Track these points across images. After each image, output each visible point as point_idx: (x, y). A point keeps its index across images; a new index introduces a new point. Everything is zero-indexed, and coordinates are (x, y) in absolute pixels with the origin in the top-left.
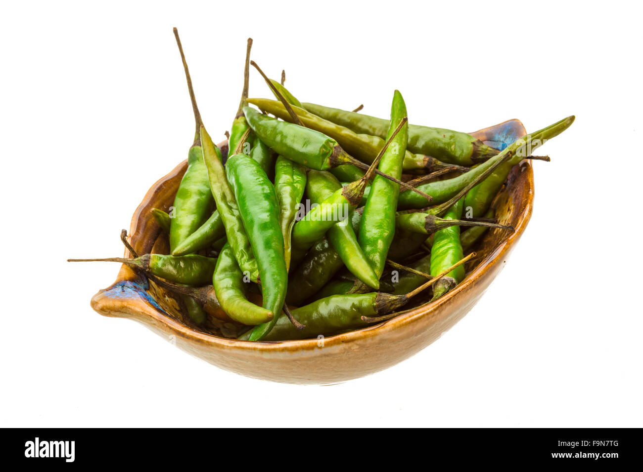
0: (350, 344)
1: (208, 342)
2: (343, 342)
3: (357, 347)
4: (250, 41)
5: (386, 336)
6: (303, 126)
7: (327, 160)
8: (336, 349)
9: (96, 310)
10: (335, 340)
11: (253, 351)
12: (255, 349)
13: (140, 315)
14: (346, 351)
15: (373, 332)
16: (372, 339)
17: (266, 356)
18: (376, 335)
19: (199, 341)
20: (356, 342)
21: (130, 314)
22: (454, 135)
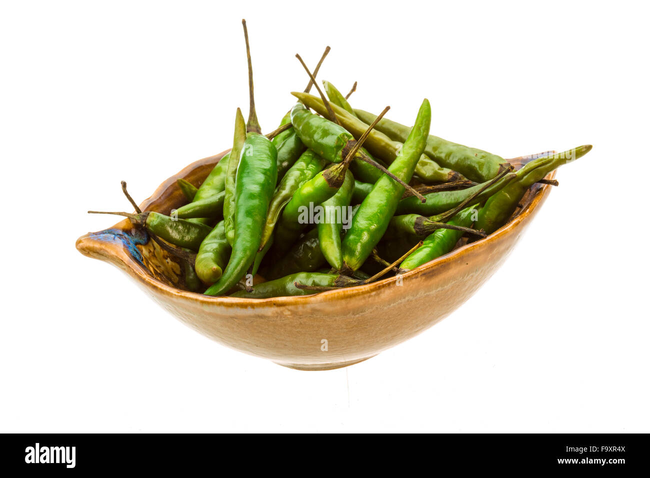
0: (282, 309)
1: (161, 289)
2: (274, 304)
3: (289, 313)
4: (328, 49)
5: (317, 306)
6: (338, 124)
7: (340, 153)
8: (270, 311)
9: (77, 249)
10: (267, 302)
11: (195, 301)
12: (196, 300)
13: (114, 258)
14: (280, 315)
15: (304, 299)
16: (303, 307)
17: (207, 309)
18: (305, 304)
19: (155, 287)
20: (287, 307)
21: (106, 256)
22: (486, 156)
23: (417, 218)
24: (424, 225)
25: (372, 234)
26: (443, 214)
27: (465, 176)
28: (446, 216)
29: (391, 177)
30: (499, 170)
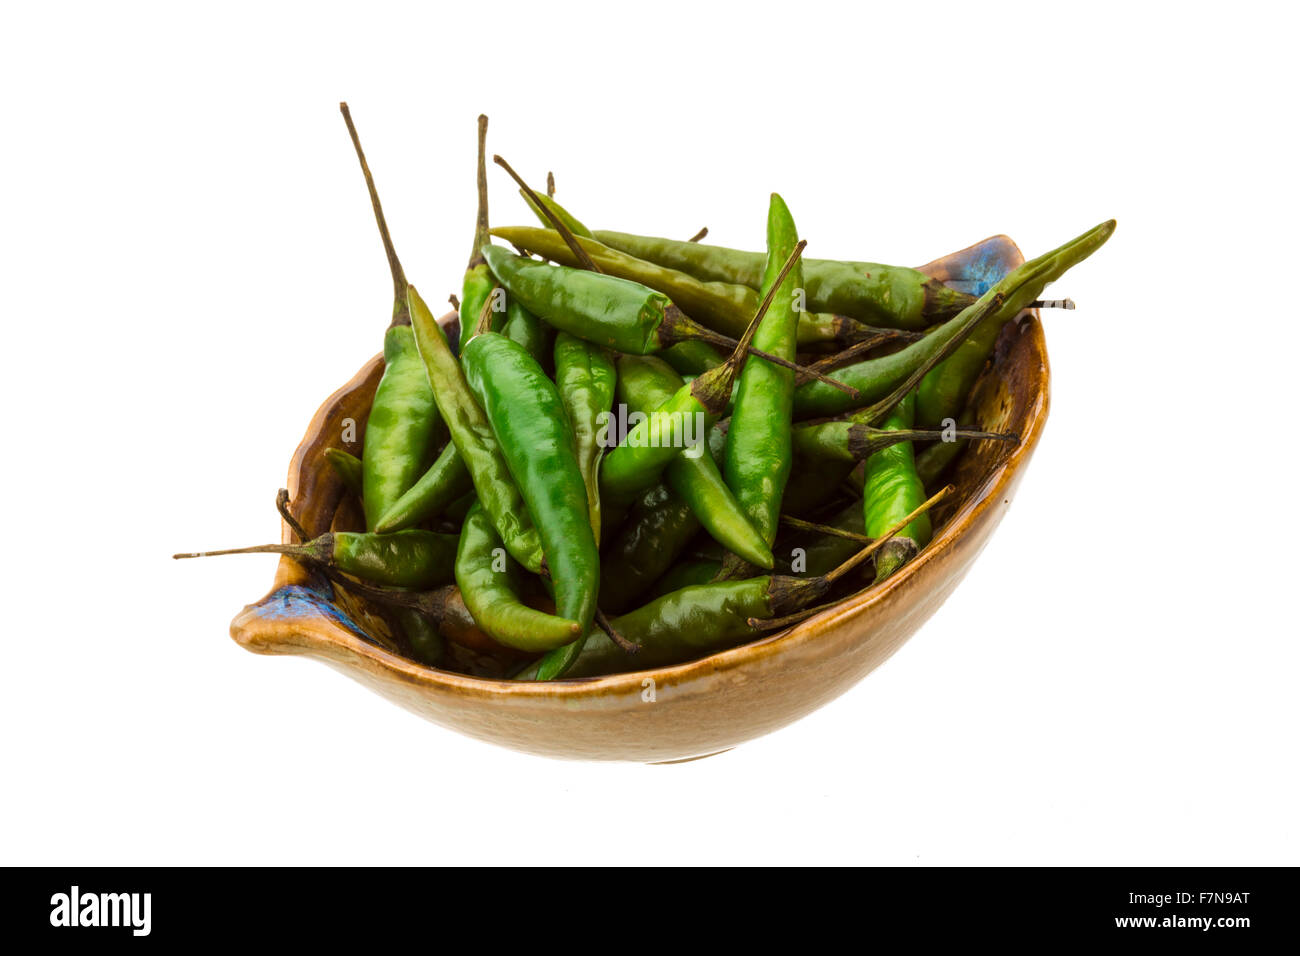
0: (730, 674)
1: (460, 688)
2: (716, 669)
3: (744, 678)
4: (483, 121)
5: (797, 654)
6: (598, 272)
7: (654, 335)
8: (705, 684)
9: (241, 644)
10: (701, 668)
11: (547, 699)
12: (550, 695)
13: (326, 646)
14: (722, 687)
15: (772, 647)
16: (771, 661)
17: (573, 706)
18: (777, 652)
20: (741, 668)
21: (306, 647)
22: (886, 273)
23: (850, 430)
24: (869, 442)
25: (776, 478)
26: (874, 407)
27: (860, 319)
28: (882, 411)
29: (767, 360)
30: (925, 295)
